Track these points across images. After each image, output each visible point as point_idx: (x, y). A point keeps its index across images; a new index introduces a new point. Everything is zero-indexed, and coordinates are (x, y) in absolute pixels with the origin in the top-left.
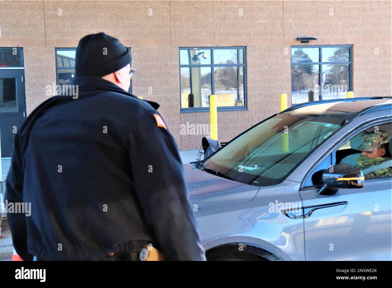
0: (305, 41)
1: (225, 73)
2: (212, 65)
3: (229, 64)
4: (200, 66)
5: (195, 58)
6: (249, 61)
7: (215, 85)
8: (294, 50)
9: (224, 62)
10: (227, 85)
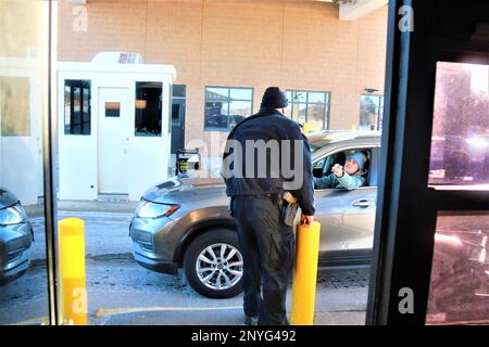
0: (371, 91)
1: (316, 109)
2: (307, 103)
3: (319, 103)
4: (298, 103)
5: (296, 98)
6: (332, 101)
7: (309, 117)
8: (363, 97)
9: (316, 101)
10: (316, 117)
